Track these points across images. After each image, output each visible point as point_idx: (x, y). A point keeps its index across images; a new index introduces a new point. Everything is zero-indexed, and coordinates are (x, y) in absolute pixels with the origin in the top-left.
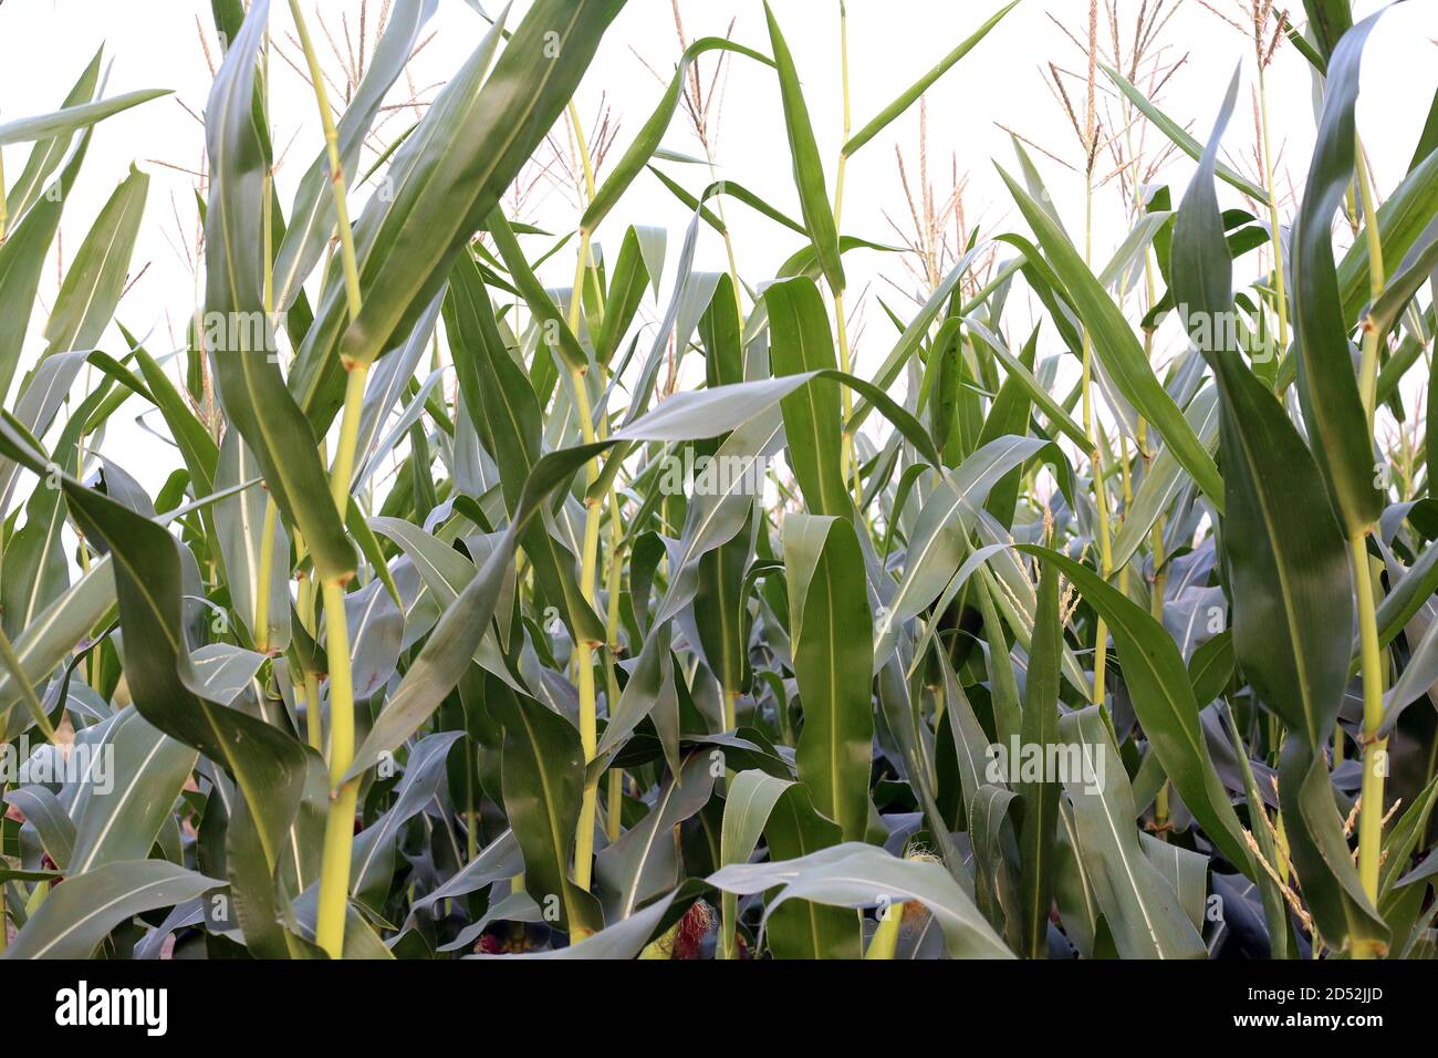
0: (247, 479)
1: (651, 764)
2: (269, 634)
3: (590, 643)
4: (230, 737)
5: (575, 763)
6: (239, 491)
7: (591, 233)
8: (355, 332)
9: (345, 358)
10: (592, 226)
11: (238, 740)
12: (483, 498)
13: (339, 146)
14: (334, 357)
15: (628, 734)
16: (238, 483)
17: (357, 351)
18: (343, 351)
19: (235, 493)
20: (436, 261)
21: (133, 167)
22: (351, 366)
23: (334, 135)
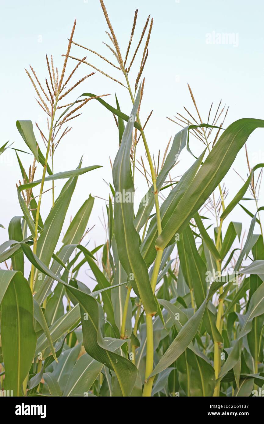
0: (121, 283)
1: (232, 382)
2: (125, 332)
3: (218, 343)
4: (114, 361)
5: (212, 379)
6: (119, 286)
7: (223, 220)
8: (159, 239)
9: (156, 247)
10: (224, 218)
11: (116, 362)
12: (185, 297)
13: (157, 184)
14: (153, 245)
15: (226, 372)
16: (119, 283)
17: (160, 245)
18: (156, 244)
19: (117, 287)
20: (185, 218)
21: (90, 195)
22: (158, 249)
23: (155, 181)
